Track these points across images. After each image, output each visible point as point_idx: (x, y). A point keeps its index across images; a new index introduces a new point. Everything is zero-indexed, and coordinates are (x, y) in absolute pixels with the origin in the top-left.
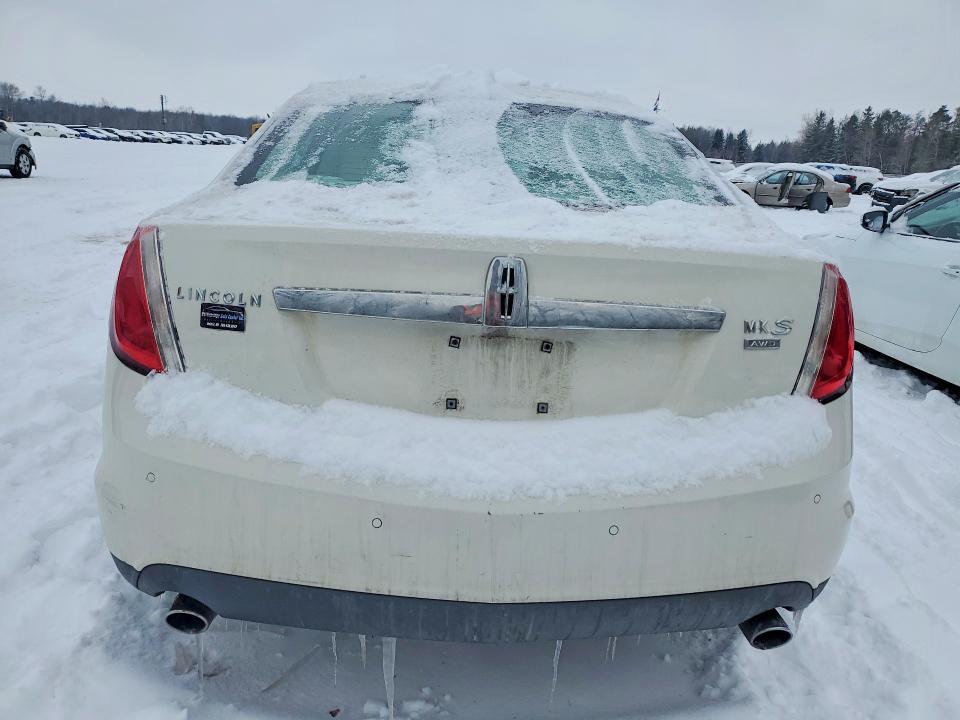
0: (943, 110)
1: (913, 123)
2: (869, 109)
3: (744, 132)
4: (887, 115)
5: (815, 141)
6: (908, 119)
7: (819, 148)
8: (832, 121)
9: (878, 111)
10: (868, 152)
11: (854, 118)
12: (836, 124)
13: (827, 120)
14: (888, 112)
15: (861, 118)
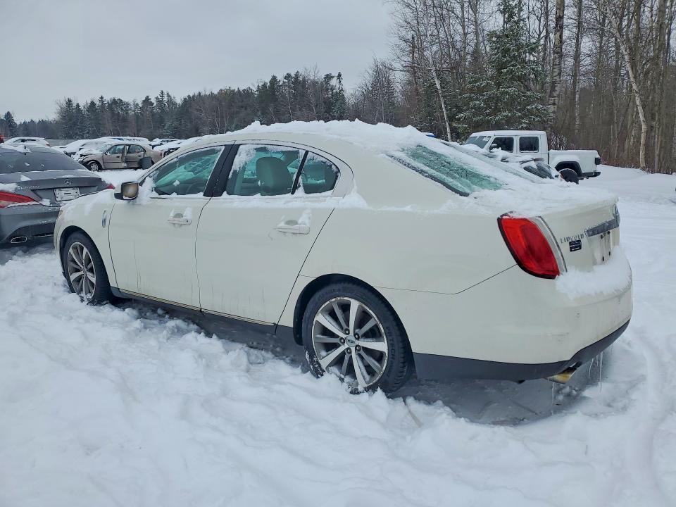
0: (147, 99)
1: (132, 107)
2: (102, 98)
3: (8, 113)
4: (114, 102)
5: (70, 120)
6: (128, 104)
7: (75, 124)
8: (78, 105)
9: (107, 98)
10: (109, 126)
11: (93, 104)
12: (82, 107)
13: (74, 105)
14: (114, 100)
15: (98, 103)
